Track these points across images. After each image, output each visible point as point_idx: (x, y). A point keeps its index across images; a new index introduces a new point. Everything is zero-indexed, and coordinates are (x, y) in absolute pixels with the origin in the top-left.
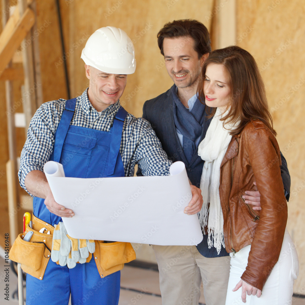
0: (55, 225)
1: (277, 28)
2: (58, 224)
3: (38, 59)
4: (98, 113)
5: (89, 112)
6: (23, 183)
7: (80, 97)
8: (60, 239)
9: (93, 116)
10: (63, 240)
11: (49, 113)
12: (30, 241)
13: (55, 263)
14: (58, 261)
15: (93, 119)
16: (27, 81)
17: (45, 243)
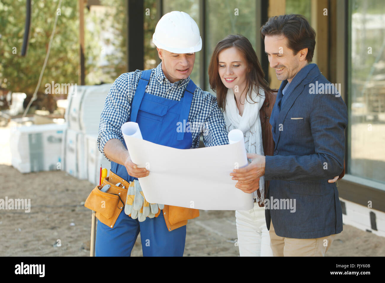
0: (130, 182)
2: (133, 181)
4: (170, 84)
5: (163, 82)
6: (103, 150)
7: (155, 70)
8: (134, 195)
9: (166, 86)
10: (136, 196)
11: (128, 84)
13: (128, 215)
14: (130, 214)
15: (165, 89)
17: (120, 195)
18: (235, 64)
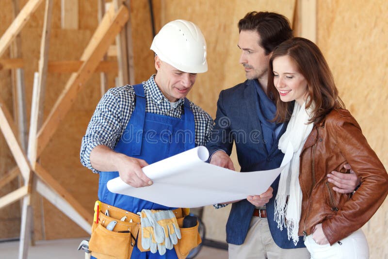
1: (356, 26)
3: (131, 53)
9: (164, 106)
12: (113, 230)
16: (120, 74)
17: (130, 232)
18: (289, 75)
